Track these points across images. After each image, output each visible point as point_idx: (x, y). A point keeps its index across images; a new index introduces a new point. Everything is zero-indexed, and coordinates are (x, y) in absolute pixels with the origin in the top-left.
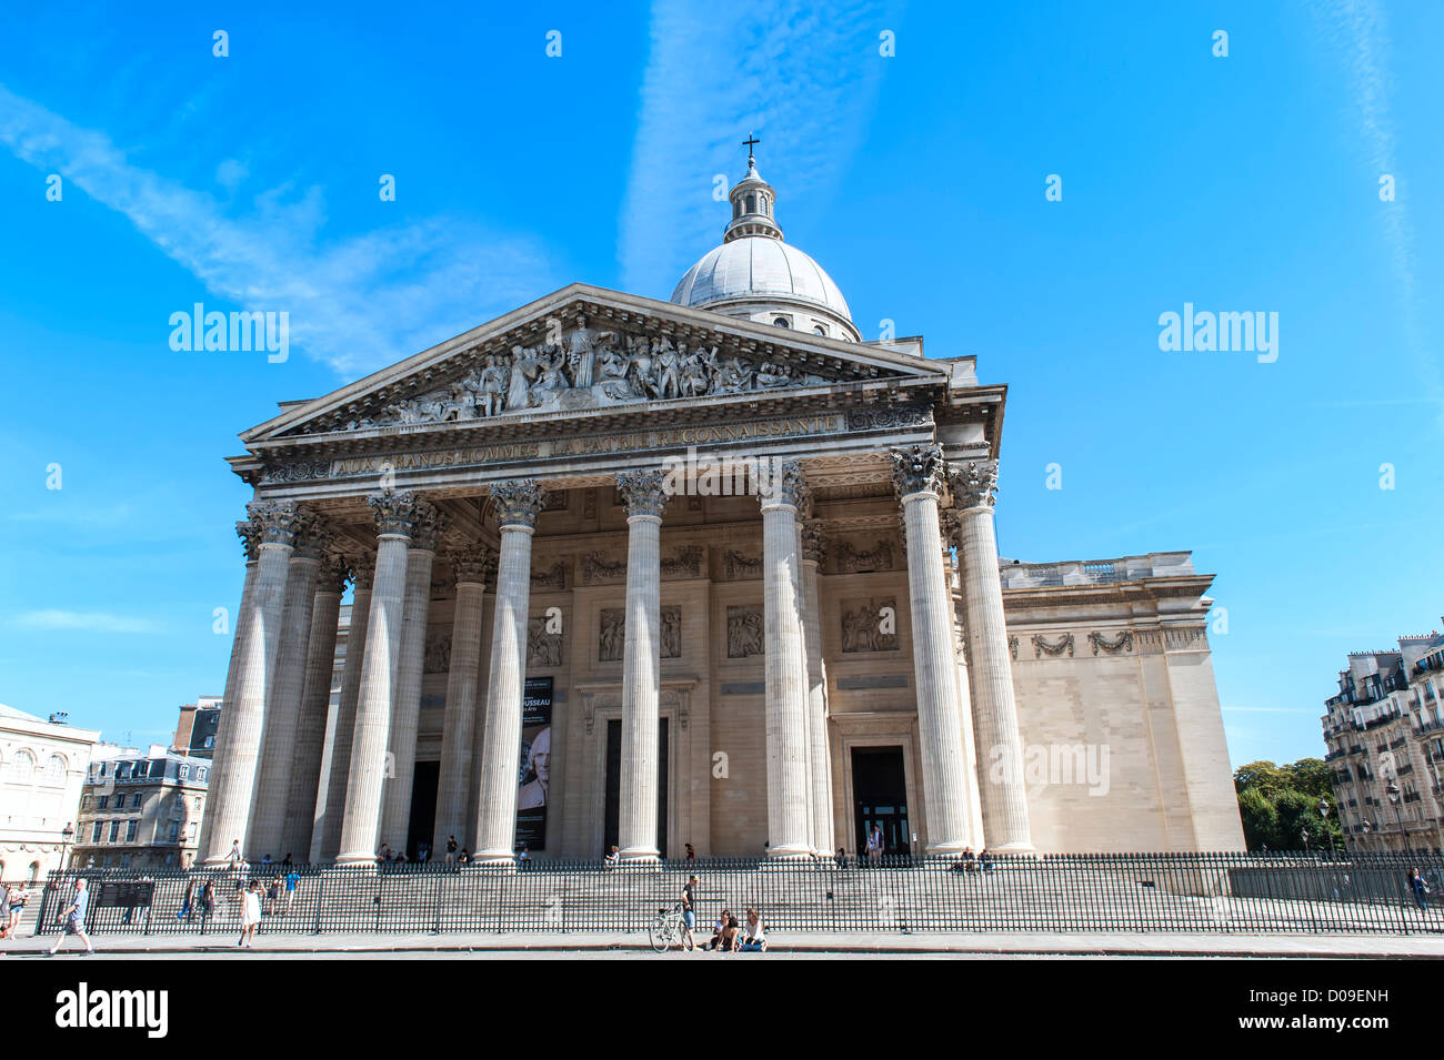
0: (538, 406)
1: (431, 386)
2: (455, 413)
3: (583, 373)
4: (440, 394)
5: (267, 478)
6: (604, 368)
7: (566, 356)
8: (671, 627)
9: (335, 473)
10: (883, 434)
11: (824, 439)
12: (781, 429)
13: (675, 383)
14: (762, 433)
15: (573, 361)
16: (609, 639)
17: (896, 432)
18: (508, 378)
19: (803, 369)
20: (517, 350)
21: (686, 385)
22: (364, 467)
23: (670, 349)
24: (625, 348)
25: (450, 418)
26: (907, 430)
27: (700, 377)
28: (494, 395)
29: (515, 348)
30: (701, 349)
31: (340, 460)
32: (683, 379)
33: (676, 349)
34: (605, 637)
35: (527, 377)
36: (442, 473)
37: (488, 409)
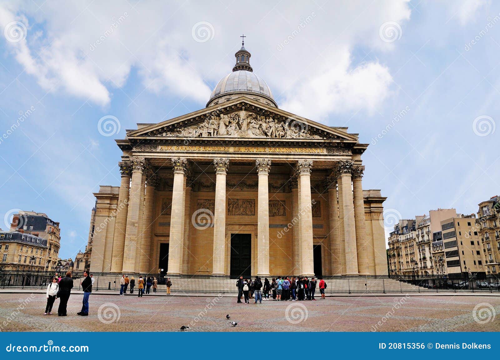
0: (230, 135)
1: (192, 124)
2: (201, 134)
3: (244, 126)
4: (195, 127)
5: (135, 149)
6: (251, 125)
7: (238, 119)
8: (251, 206)
9: (159, 149)
10: (337, 155)
11: (320, 155)
12: (307, 151)
13: (274, 132)
14: (302, 151)
15: (241, 121)
16: (231, 208)
17: (341, 155)
18: (219, 124)
19: (314, 133)
20: (222, 115)
21: (278, 133)
22: (169, 149)
23: (273, 121)
24: (257, 119)
25: (199, 136)
26: (344, 155)
27: (282, 132)
28: (214, 129)
29: (221, 115)
30: (282, 122)
31: (161, 145)
32: (277, 131)
33: (274, 121)
34: (230, 207)
35: (225, 124)
36: (197, 153)
37: (212, 134)
